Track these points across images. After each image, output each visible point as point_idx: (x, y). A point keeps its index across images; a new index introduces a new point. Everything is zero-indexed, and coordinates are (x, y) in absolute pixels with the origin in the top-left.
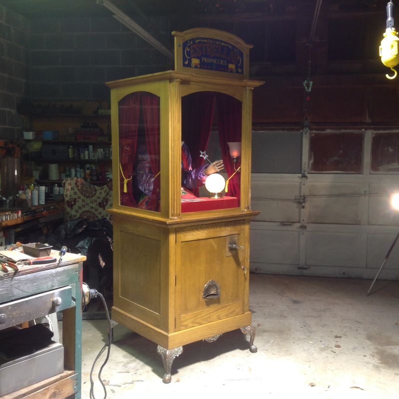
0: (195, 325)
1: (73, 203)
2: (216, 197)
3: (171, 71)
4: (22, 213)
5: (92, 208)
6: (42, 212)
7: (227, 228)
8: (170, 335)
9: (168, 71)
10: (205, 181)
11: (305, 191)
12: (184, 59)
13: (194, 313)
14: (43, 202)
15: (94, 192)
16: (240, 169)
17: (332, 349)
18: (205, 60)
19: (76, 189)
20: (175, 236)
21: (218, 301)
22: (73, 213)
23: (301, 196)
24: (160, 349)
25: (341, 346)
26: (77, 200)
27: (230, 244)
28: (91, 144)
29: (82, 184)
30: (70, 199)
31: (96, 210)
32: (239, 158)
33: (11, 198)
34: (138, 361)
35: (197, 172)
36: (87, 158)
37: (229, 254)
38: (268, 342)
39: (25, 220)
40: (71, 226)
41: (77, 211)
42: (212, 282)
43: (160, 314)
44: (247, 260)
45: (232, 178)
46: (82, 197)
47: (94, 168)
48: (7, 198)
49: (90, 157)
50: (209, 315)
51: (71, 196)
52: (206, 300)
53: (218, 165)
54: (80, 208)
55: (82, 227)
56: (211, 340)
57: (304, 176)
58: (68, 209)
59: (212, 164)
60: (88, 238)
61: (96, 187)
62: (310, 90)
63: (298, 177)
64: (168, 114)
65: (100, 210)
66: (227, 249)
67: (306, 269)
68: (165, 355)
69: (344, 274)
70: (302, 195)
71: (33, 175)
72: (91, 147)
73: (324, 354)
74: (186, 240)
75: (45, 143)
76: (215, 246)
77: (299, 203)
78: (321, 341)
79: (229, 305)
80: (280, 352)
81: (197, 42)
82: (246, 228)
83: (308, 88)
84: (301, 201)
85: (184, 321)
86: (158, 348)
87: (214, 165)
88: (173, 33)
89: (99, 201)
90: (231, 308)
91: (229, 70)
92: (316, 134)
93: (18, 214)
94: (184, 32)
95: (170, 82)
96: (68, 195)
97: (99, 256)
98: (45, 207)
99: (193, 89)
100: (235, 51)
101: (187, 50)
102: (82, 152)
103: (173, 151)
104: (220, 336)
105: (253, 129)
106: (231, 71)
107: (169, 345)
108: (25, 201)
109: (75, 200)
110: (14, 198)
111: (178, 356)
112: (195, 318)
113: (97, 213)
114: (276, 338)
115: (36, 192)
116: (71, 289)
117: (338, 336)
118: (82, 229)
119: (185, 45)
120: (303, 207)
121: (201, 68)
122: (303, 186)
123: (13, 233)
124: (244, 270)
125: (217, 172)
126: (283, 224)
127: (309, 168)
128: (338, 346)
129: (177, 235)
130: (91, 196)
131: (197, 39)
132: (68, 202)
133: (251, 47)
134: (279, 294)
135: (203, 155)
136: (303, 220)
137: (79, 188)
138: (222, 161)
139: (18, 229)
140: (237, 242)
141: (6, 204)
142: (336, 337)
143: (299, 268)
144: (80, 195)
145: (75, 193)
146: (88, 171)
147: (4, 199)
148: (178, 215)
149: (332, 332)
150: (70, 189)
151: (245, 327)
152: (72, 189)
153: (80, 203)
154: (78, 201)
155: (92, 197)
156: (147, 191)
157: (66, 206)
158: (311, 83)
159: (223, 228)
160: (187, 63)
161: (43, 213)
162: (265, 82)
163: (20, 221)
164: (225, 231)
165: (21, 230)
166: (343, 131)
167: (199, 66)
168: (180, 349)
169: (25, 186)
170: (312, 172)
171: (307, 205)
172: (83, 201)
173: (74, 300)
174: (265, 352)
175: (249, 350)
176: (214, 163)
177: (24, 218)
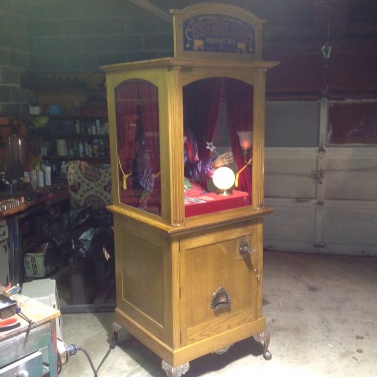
0: (202, 338)
1: (77, 187)
2: (225, 194)
3: (169, 58)
4: (25, 199)
5: (97, 192)
6: (47, 194)
7: (237, 230)
8: (175, 352)
9: (166, 59)
10: (212, 174)
11: (322, 165)
12: (185, 42)
13: (202, 325)
14: (49, 183)
15: (98, 176)
16: (252, 162)
17: (353, 355)
18: (210, 40)
19: (79, 173)
20: (178, 244)
21: (229, 310)
22: (77, 197)
23: (318, 171)
24: (165, 365)
25: (363, 350)
26: (82, 184)
27: (240, 247)
28: (98, 118)
29: (86, 168)
30: (74, 183)
31: (102, 194)
32: (250, 150)
33: (14, 182)
34: (143, 370)
35: (204, 164)
36: (94, 133)
37: (239, 257)
38: (283, 344)
39: (29, 205)
40: (73, 215)
41: (81, 196)
42: (221, 290)
43: (164, 327)
44: (260, 262)
45: (243, 171)
46: (87, 181)
47: (102, 143)
48: (11, 182)
49: (98, 132)
50: (218, 326)
51: (74, 180)
52: (215, 309)
53: (227, 157)
54: (84, 192)
55: (84, 217)
56: (221, 352)
57: (321, 150)
58: (73, 194)
59: (220, 157)
60: (91, 229)
61: (101, 170)
62: (328, 56)
63: (316, 151)
64: (167, 107)
65: (106, 194)
66: (238, 253)
67: (322, 247)
68: (170, 372)
69: (363, 252)
70: (319, 169)
71: (42, 151)
72: (98, 122)
73: (345, 362)
74: (191, 247)
75: (52, 118)
76: (224, 250)
77: (316, 178)
78: (341, 344)
79: (241, 313)
80: (296, 359)
81: (200, 19)
82: (259, 227)
83: (327, 54)
84: (318, 176)
85: (191, 335)
86: (163, 363)
87: (222, 158)
88: (171, 11)
89: (104, 185)
90: (242, 316)
91: (238, 51)
92: (334, 104)
93: (20, 200)
94: (184, 9)
95: (169, 70)
96: (72, 179)
97: (103, 248)
98: (52, 189)
99: (197, 76)
100: (245, 27)
101: (188, 30)
102: (89, 127)
103: (174, 150)
104: (231, 346)
105: (266, 100)
106: (241, 52)
107: (174, 363)
108: (29, 184)
109: (79, 185)
110: (17, 181)
111: (184, 373)
112: (203, 330)
113: (102, 197)
114: (292, 339)
115: (41, 173)
116: (41, 356)
117: (360, 336)
118: (85, 219)
119: (185, 25)
120: (321, 183)
121: (205, 50)
122: (320, 159)
123: (17, 220)
124: (257, 273)
125: (225, 166)
126: (298, 200)
127: (326, 141)
128: (360, 351)
129: (181, 243)
130: (95, 179)
131: (200, 16)
132: (72, 187)
133: (264, 21)
134: (294, 278)
135: (210, 146)
136: (320, 196)
137: (83, 172)
138: (231, 154)
139: (22, 216)
140: (249, 243)
141: (10, 188)
142: (358, 337)
143: (316, 246)
144: (85, 179)
145: (79, 177)
146: (96, 147)
147: (7, 183)
148: (181, 222)
149: (353, 330)
150: (73, 173)
151: (258, 334)
152: (76, 173)
153: (84, 187)
154: (83, 186)
155: (97, 180)
156: (148, 188)
157: (70, 191)
158: (330, 48)
159: (233, 230)
160: (188, 46)
161: (49, 196)
162: (280, 62)
163: (22, 208)
164: (235, 234)
165: (25, 216)
166: (364, 100)
167: (202, 49)
168: (186, 366)
169: (31, 166)
170: (331, 145)
171: (324, 180)
172: (88, 185)
173: (47, 365)
174: (281, 359)
175: (262, 356)
176: (223, 156)
177: (27, 203)
